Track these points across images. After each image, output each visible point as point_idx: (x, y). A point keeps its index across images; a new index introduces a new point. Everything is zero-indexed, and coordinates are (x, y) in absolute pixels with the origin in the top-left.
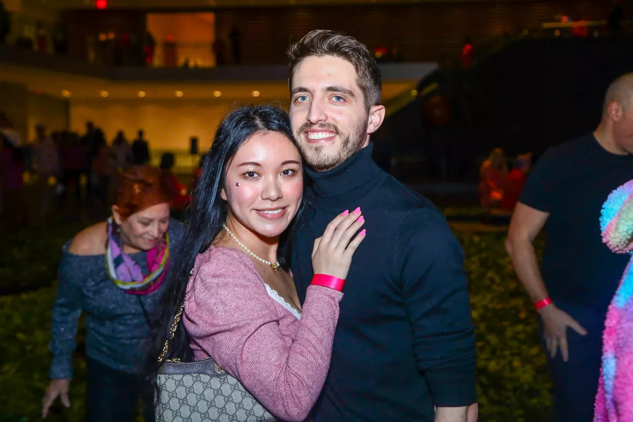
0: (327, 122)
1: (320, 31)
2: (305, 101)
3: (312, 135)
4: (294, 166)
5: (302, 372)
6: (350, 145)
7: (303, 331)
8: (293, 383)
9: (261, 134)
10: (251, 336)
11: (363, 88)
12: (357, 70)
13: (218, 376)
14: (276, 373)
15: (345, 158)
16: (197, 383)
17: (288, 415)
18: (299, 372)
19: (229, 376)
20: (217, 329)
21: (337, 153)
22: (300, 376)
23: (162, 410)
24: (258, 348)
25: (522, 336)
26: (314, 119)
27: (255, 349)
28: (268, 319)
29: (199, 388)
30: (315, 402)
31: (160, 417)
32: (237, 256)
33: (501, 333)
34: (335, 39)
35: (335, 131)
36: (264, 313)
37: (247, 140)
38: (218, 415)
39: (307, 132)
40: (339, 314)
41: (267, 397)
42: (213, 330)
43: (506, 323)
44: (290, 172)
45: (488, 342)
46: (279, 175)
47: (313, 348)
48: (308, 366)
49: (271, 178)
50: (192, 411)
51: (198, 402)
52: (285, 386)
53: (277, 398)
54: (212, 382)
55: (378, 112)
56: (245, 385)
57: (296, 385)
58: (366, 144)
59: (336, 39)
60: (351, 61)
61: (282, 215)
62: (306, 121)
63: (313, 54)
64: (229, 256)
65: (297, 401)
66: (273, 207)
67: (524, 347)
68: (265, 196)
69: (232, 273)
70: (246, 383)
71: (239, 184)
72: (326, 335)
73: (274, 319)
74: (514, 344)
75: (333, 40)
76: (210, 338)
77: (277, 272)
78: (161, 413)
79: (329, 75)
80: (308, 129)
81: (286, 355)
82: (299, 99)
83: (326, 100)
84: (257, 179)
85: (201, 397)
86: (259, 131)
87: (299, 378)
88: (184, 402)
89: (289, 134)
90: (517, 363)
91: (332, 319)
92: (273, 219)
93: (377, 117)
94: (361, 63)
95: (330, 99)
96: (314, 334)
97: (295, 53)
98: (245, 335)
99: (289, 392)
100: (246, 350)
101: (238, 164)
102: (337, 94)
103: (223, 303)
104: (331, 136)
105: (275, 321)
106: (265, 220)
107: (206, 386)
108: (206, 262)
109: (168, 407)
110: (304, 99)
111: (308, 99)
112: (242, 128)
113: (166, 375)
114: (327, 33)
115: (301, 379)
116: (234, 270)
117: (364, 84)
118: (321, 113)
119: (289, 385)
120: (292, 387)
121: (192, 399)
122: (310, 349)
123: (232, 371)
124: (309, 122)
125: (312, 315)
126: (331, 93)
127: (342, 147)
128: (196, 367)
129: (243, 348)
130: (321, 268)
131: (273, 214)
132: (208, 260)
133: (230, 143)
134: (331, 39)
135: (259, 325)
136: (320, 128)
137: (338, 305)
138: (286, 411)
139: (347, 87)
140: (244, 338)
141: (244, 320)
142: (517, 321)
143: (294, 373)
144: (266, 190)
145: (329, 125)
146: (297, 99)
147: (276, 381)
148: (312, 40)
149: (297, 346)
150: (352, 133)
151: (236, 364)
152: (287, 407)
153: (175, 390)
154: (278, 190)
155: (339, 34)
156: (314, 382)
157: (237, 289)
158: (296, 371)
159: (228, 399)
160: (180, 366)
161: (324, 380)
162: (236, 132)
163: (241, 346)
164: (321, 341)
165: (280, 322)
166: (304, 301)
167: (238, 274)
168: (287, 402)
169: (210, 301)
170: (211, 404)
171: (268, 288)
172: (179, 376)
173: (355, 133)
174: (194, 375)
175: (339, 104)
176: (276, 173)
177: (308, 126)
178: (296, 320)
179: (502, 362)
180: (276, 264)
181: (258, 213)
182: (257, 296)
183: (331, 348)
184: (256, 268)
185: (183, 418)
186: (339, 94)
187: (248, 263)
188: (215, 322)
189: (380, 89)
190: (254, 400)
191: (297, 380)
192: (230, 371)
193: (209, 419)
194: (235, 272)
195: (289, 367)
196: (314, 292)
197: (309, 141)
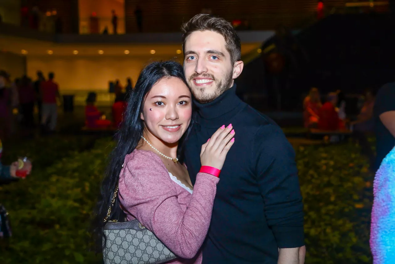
0: (208, 73)
1: (202, 15)
2: (193, 60)
3: (198, 81)
4: (186, 99)
5: (192, 228)
6: (222, 87)
7: (194, 202)
8: (186, 234)
9: (166, 78)
10: (160, 206)
11: (230, 51)
12: (226, 39)
13: (141, 230)
14: (176, 229)
15: (219, 95)
16: (128, 235)
17: (184, 254)
18: (190, 228)
19: (148, 231)
20: (138, 202)
21: (214, 92)
22: (190, 230)
23: (107, 252)
24: (164, 213)
25: (332, 213)
26: (199, 71)
27: (162, 214)
28: (170, 195)
29: (129, 238)
30: (200, 246)
31: (106, 256)
32: (150, 155)
33: (318, 210)
34: (211, 20)
35: (212, 78)
36: (167, 191)
37: (157, 82)
38: (142, 254)
39: (195, 79)
40: (217, 191)
41: (170, 244)
42: (136, 202)
43: (321, 204)
44: (184, 103)
45: (309, 216)
46: (177, 104)
47: (199, 213)
48: (196, 224)
49: (172, 105)
50: (125, 252)
51: (129, 246)
52: (181, 236)
53: (177, 244)
54: (137, 234)
55: (239, 65)
56: (157, 236)
57: (188, 236)
58: (232, 86)
59: (213, 20)
60: (222, 34)
61: (178, 129)
62: (194, 72)
63: (198, 30)
64: (146, 155)
65: (189, 245)
66: (173, 124)
67: (333, 220)
68: (168, 117)
69: (147, 166)
70: (157, 235)
71: (152, 109)
72: (208, 204)
73: (174, 195)
74: (328, 218)
75: (211, 21)
76: (135, 207)
77: (177, 164)
78: (106, 254)
79: (208, 43)
80: (195, 77)
81: (182, 217)
82: (190, 58)
83: (207, 59)
84: (163, 107)
85: (131, 243)
86: (165, 76)
87: (190, 231)
88: (120, 246)
89: (184, 79)
90: (328, 230)
91: (212, 194)
92: (173, 131)
93: (239, 68)
94: (228, 35)
95: (209, 58)
96: (200, 204)
97: (186, 29)
98: (156, 205)
99: (184, 240)
100: (156, 214)
101: (152, 97)
102: (214, 55)
103: (142, 185)
104: (210, 81)
105: (174, 196)
106: (168, 132)
107: (134, 237)
108: (131, 160)
109: (111, 250)
110: (193, 58)
111: (195, 58)
112: (155, 74)
113: (109, 230)
114: (206, 16)
115: (191, 232)
116: (149, 164)
117: (230, 48)
118: (204, 67)
119: (184, 236)
120: (185, 237)
121: (125, 244)
122: (197, 213)
123: (149, 227)
124: (196, 73)
125: (199, 192)
126: (209, 54)
127: (217, 88)
128: (128, 225)
129: (155, 213)
130: (206, 162)
131: (173, 129)
132: (132, 159)
133: (147, 84)
134: (210, 20)
135: (164, 199)
136: (203, 77)
137: (216, 185)
138: (182, 252)
139: (220, 51)
140: (155, 208)
141: (155, 196)
142: (328, 203)
143: (187, 228)
144: (168, 113)
145: (209, 75)
146: (188, 58)
147: (175, 234)
148: (197, 21)
149: (189, 211)
150: (223, 80)
151: (151, 223)
152: (182, 250)
153: (115, 239)
154: (176, 113)
155: (214, 17)
156: (199, 234)
157: (151, 176)
158: (188, 227)
159: (148, 245)
160: (117, 225)
161: (206, 233)
162: (151, 77)
163: (153, 212)
164: (204, 208)
165: (178, 197)
166: (195, 183)
167: (151, 167)
168: (183, 247)
169: (134, 184)
170: (137, 248)
171: (171, 175)
172: (117, 231)
173: (225, 79)
174: (126, 230)
175: (215, 61)
176: (175, 103)
177: (196, 75)
178: (190, 194)
179: (319, 230)
180: (176, 159)
181: (163, 128)
182: (163, 180)
183: (211, 212)
184: (163, 163)
185: (120, 256)
186: (215, 55)
187: (158, 160)
188: (137, 197)
189: (240, 50)
190: (163, 245)
191: (189, 233)
192: (148, 227)
193: (136, 257)
194: (150, 165)
195: (184, 224)
196: (201, 177)
197: (196, 84)
